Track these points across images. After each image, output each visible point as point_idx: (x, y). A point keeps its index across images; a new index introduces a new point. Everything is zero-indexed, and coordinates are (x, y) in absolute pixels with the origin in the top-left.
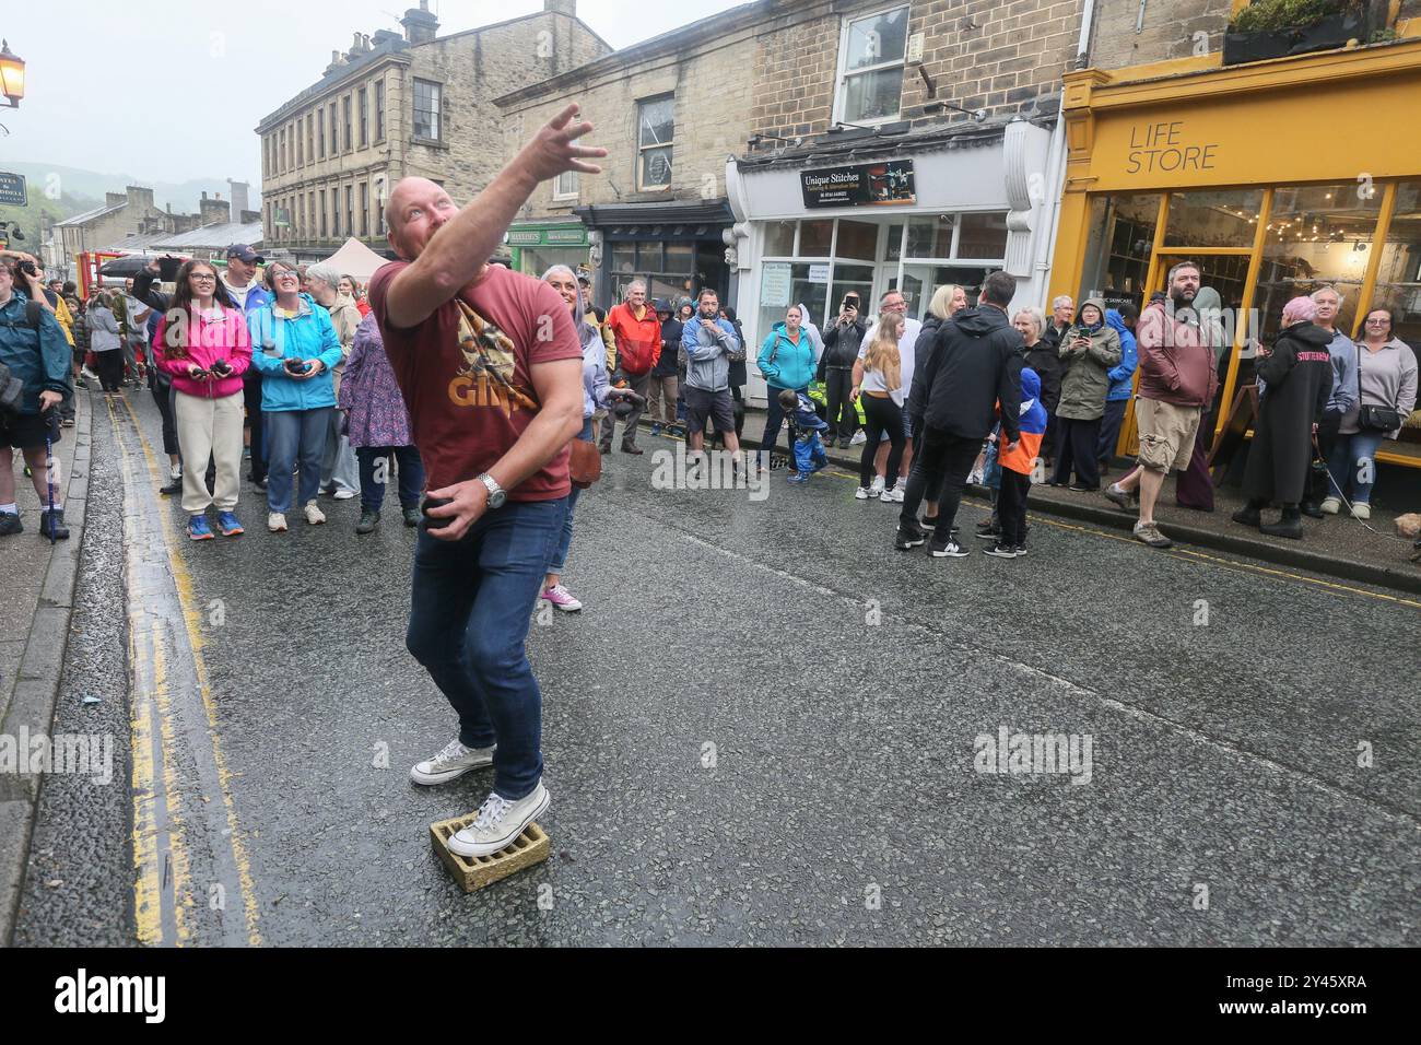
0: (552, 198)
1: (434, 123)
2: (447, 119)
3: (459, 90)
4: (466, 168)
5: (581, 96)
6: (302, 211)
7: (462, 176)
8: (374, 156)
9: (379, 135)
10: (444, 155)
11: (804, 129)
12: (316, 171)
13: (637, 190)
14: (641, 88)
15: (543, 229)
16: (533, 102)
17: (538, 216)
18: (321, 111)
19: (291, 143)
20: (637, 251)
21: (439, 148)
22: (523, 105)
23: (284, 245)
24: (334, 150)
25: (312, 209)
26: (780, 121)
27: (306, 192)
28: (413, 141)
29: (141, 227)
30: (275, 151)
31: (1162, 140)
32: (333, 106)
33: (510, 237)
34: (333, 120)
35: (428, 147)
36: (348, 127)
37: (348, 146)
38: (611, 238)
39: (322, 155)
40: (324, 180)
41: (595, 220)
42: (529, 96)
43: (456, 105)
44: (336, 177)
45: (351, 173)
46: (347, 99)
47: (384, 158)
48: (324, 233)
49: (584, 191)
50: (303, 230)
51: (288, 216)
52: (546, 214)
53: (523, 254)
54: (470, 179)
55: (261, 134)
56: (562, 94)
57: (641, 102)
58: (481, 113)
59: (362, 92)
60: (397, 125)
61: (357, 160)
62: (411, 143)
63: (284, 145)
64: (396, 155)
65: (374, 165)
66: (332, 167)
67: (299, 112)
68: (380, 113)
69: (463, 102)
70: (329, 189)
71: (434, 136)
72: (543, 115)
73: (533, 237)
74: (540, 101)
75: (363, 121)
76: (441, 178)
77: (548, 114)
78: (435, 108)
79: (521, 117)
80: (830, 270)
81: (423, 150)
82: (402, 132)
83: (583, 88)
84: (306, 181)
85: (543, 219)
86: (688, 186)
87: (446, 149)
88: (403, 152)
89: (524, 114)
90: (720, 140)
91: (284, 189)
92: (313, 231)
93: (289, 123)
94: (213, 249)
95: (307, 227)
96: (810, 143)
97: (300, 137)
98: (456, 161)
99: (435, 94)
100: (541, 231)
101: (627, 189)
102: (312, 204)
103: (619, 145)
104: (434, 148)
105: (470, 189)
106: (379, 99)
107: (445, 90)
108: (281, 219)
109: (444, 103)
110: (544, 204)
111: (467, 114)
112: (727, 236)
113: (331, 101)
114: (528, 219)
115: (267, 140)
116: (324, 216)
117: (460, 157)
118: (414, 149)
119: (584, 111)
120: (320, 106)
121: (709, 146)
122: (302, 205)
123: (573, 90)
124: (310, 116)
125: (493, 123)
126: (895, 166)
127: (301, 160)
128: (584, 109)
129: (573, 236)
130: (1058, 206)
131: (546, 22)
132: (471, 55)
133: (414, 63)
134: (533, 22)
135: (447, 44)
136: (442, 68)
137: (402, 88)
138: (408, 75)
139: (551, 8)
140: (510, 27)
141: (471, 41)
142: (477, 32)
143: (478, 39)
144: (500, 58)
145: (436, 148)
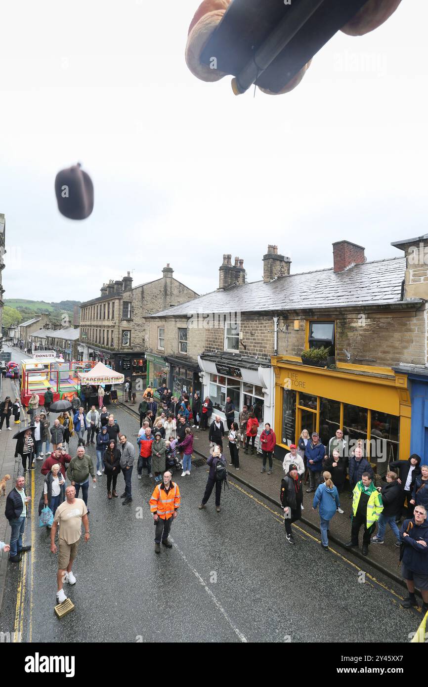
0: (157, 348)
1: (129, 313)
2: (133, 312)
3: (137, 303)
4: (138, 325)
6: (91, 333)
7: (137, 328)
8: (110, 323)
9: (113, 318)
11: (217, 349)
12: (95, 323)
13: (179, 352)
14: (179, 325)
16: (153, 320)
17: (154, 352)
18: (97, 306)
19: (89, 313)
22: (150, 320)
23: (85, 343)
24: (100, 318)
25: (93, 334)
26: (212, 345)
27: (92, 328)
28: (122, 319)
29: (44, 326)
31: (294, 377)
32: (101, 305)
33: (146, 357)
34: (101, 310)
35: (127, 321)
36: (105, 312)
37: (104, 318)
38: (172, 366)
39: (97, 319)
40: (97, 326)
41: (168, 359)
42: (152, 318)
43: (136, 308)
44: (100, 326)
45: (104, 326)
46: (105, 305)
47: (114, 324)
48: (96, 342)
49: (166, 350)
50: (90, 340)
51: (86, 334)
52: (156, 353)
53: (150, 363)
54: (139, 328)
55: (81, 307)
56: (160, 320)
57: (179, 328)
58: (143, 309)
59: (109, 304)
60: (118, 316)
61: (106, 323)
63: (87, 313)
64: (117, 324)
65: (110, 326)
66: (100, 323)
67: (92, 305)
68: (113, 311)
69: (138, 306)
70: (98, 329)
71: (129, 317)
72: (155, 324)
73: (152, 359)
74: (155, 320)
75: (109, 312)
76: (131, 329)
77: (157, 324)
78: (129, 309)
79: (150, 323)
80: (226, 389)
81: (125, 322)
82: (119, 317)
83: (165, 320)
84: (92, 325)
86: (191, 356)
87: (132, 321)
88: (119, 323)
90: (198, 345)
91: (86, 326)
92: (93, 341)
93: (89, 307)
94: (64, 339)
95: (92, 339)
96: (219, 353)
97: (91, 312)
98: (135, 324)
99: (129, 305)
100: (154, 358)
101: (176, 351)
102: (93, 332)
103: (174, 339)
105: (139, 331)
106: (113, 307)
107: (132, 304)
108: (84, 335)
109: (132, 307)
110: (155, 349)
112: (200, 374)
114: (151, 353)
115: (83, 310)
116: (97, 337)
117: (136, 322)
118: (122, 322)
119: (165, 326)
121: (195, 346)
122: (91, 332)
123: (163, 320)
124: (94, 307)
125: (147, 311)
126: (236, 369)
127: (91, 318)
130: (275, 389)
131: (163, 281)
132: (140, 293)
133: (123, 298)
134: (160, 281)
135: (134, 291)
136: (132, 297)
137: (120, 305)
138: (122, 301)
139: (165, 276)
140: (152, 283)
141: (140, 289)
142: (142, 286)
143: (143, 288)
144: (149, 292)
145: (129, 320)
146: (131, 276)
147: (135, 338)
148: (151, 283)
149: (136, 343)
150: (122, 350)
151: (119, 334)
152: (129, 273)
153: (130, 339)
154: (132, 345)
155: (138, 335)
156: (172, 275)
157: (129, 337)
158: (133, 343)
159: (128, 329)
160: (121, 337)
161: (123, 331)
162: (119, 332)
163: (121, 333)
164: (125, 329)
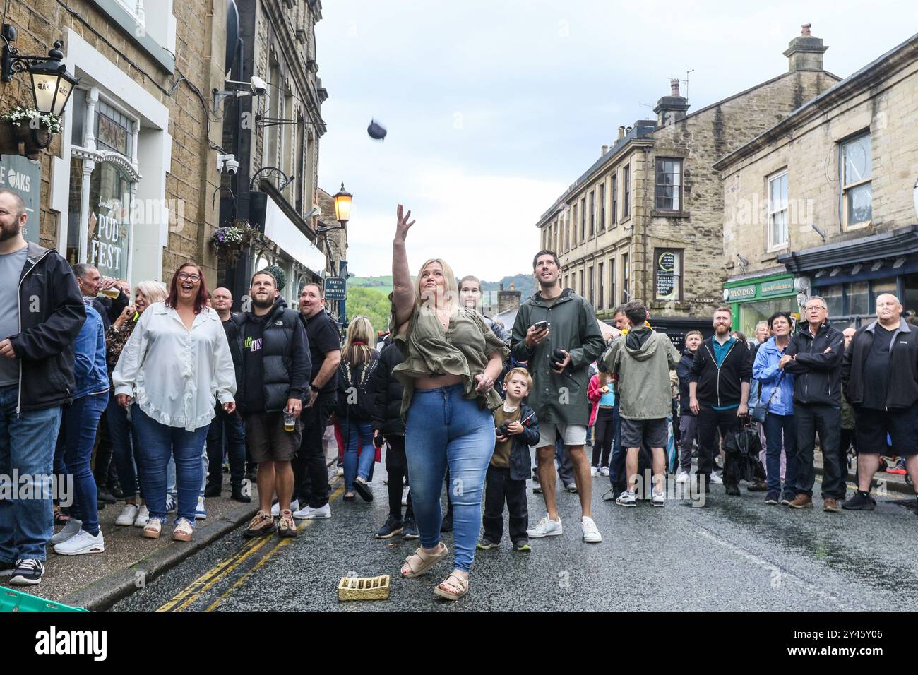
0: (766, 250)
1: (676, 195)
2: (688, 190)
3: (700, 161)
4: (707, 234)
5: (787, 147)
7: (702, 242)
8: (620, 233)
9: (626, 213)
10: (684, 223)
12: (578, 253)
13: (841, 230)
14: (840, 129)
15: (758, 282)
16: (748, 161)
17: (754, 270)
18: (583, 200)
19: (561, 233)
20: (845, 294)
21: (680, 218)
22: (740, 165)
24: (592, 233)
28: (654, 214)
30: (550, 240)
32: (592, 193)
33: (730, 294)
34: (592, 205)
35: (668, 218)
36: (603, 209)
37: (603, 227)
38: (819, 283)
39: (583, 238)
40: (583, 261)
41: (799, 266)
42: (744, 156)
43: (697, 176)
44: (592, 257)
45: (603, 252)
46: (603, 186)
47: (630, 233)
49: (793, 241)
52: (761, 266)
53: (742, 311)
54: (710, 243)
55: (541, 227)
56: (772, 149)
57: (841, 143)
59: (614, 177)
60: (640, 202)
61: (608, 239)
62: (653, 217)
63: (556, 234)
64: (639, 232)
65: (620, 241)
66: (590, 248)
68: (627, 194)
69: (704, 172)
70: (586, 268)
71: (675, 207)
72: (756, 172)
73: (748, 292)
74: (754, 158)
75: (614, 203)
76: (682, 246)
77: (761, 170)
78: (676, 181)
79: (738, 177)
81: (663, 221)
83: (789, 140)
84: (570, 264)
85: (758, 272)
86: (887, 218)
87: (687, 218)
88: (645, 226)
89: (740, 173)
98: (696, 228)
99: (677, 169)
100: (755, 284)
101: (831, 231)
103: (823, 188)
104: (675, 218)
105: (711, 253)
106: (627, 183)
107: (686, 164)
110: (760, 257)
111: (707, 182)
113: (590, 190)
114: (745, 274)
115: (545, 231)
117: (701, 224)
118: (656, 222)
120: (582, 196)
123: (780, 143)
127: (567, 245)
128: (791, 159)
129: (782, 286)
131: (789, 83)
132: (711, 126)
133: (657, 144)
134: (776, 85)
135: (691, 121)
136: (683, 144)
137: (645, 169)
138: (651, 156)
139: (799, 68)
140: (752, 94)
141: (712, 114)
142: (718, 105)
143: (719, 112)
144: (742, 125)
145: (676, 218)
146: (682, 94)
147: (698, 273)
148: (747, 93)
149: (701, 292)
150: (654, 313)
151: (645, 261)
152: (675, 85)
153: (681, 278)
154: (687, 296)
155: (705, 266)
156: (820, 63)
157: (676, 271)
158: (690, 291)
159: (671, 245)
160: (651, 270)
161: (659, 251)
162: (645, 253)
163: (651, 255)
164: (664, 245)
